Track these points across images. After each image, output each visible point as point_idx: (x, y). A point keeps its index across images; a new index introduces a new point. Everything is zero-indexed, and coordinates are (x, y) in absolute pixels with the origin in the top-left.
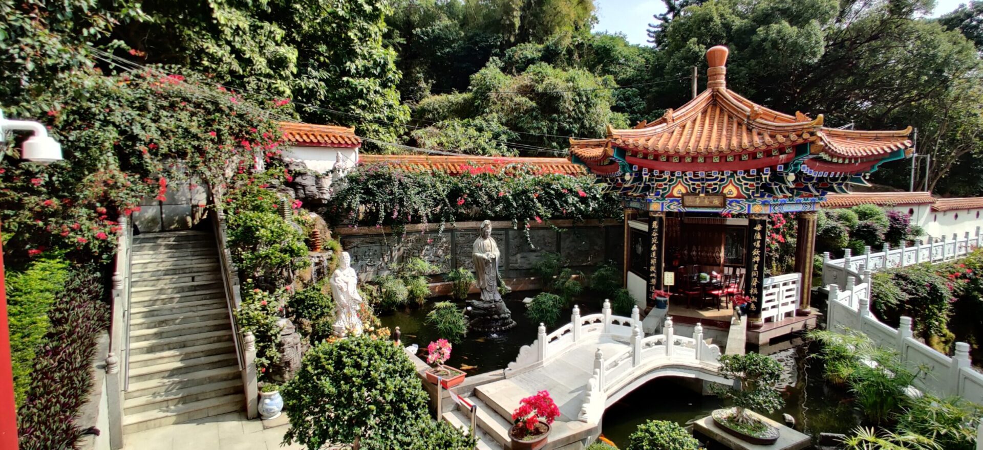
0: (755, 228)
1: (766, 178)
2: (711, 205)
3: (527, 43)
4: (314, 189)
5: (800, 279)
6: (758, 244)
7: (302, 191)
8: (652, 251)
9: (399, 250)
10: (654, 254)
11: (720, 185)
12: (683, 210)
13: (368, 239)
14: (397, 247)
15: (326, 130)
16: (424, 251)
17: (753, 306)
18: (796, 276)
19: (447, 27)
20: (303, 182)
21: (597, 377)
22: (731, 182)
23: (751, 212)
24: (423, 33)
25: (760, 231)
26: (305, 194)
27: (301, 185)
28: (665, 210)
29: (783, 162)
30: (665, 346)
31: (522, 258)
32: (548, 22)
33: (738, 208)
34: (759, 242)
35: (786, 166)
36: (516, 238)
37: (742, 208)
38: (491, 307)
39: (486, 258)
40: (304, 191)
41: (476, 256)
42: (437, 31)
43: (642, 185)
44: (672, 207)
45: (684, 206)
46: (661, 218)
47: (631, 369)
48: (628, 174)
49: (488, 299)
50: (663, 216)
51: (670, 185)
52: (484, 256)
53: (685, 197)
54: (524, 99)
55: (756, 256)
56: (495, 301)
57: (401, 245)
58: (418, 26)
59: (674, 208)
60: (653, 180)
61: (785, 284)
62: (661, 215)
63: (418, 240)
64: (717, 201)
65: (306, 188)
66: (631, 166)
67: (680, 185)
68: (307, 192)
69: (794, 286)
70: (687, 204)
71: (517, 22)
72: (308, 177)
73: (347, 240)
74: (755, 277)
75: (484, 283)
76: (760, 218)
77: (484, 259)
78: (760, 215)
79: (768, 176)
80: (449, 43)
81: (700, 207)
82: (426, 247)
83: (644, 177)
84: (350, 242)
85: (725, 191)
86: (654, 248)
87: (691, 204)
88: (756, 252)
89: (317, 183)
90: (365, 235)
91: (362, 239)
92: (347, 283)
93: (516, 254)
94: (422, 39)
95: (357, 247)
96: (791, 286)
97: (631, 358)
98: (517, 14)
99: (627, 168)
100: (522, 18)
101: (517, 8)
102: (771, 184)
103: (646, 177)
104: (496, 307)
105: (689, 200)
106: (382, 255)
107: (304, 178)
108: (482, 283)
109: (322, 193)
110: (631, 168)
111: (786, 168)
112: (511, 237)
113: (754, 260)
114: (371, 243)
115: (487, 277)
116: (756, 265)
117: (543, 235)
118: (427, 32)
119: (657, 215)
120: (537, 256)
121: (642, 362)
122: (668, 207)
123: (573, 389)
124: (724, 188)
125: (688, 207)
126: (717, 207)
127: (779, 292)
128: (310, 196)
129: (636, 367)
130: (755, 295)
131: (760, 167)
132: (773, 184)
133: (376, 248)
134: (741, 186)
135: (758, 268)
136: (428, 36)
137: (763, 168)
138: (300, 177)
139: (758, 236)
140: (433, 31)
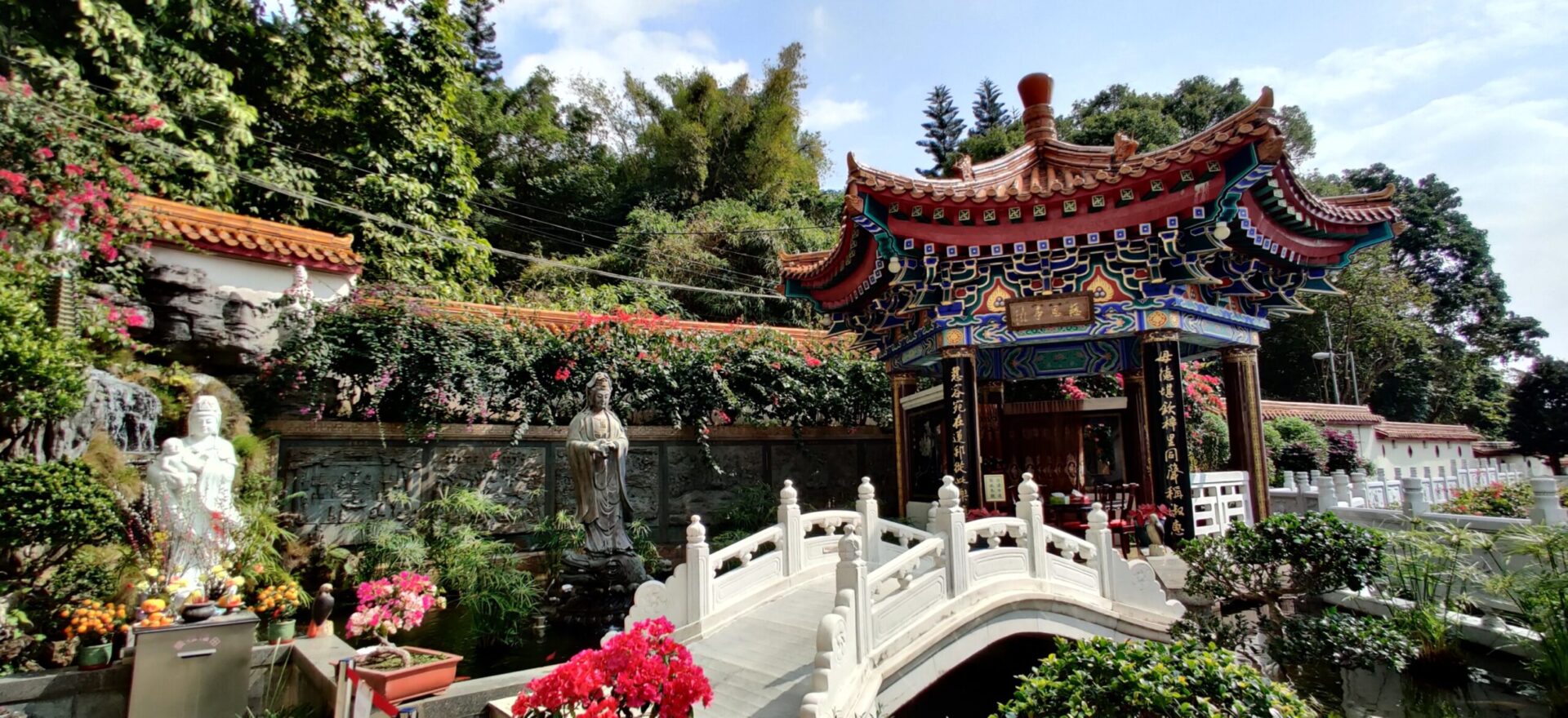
0: (1159, 359)
1: (1170, 244)
2: (1067, 319)
3: (718, 199)
4: (218, 326)
5: (1247, 484)
6: (1168, 392)
7: (185, 326)
8: (955, 430)
9: (425, 477)
10: (959, 435)
11: (1078, 280)
12: (1010, 338)
13: (350, 451)
14: (421, 471)
15: (282, 233)
16: (484, 483)
17: (1177, 526)
18: (1240, 477)
19: (587, 176)
20: (191, 307)
21: (849, 610)
22: (1098, 272)
23: (1146, 328)
24: (546, 184)
25: (1169, 363)
26: (192, 333)
27: (183, 313)
28: (973, 342)
29: (1203, 199)
30: (1025, 550)
31: (693, 501)
32: (754, 176)
33: (1119, 323)
34: (1170, 386)
35: (1209, 207)
36: (681, 460)
37: (1127, 322)
38: (608, 567)
39: (597, 448)
40: (191, 326)
41: (574, 446)
42: (569, 179)
43: (925, 289)
44: (988, 334)
45: (1012, 328)
46: (967, 360)
47: (944, 604)
48: (894, 259)
49: (600, 547)
50: (971, 355)
51: (979, 291)
52: (593, 445)
53: (1012, 307)
54: (707, 255)
55: (1169, 415)
56: (616, 552)
57: (430, 467)
58: (538, 174)
59: (992, 336)
60: (945, 274)
61: (1224, 491)
62: (967, 355)
63: (471, 460)
64: (1076, 310)
65: (197, 321)
66: (900, 241)
67: (999, 288)
68: (197, 330)
69: (1239, 497)
70: (1017, 323)
71: (704, 173)
72: (206, 299)
73: (295, 450)
74: (1173, 461)
75: (591, 510)
76: (1165, 338)
77: (592, 452)
78: (1164, 331)
79: (1173, 240)
80: (589, 201)
81: (1043, 327)
82: (489, 474)
83: (928, 266)
84: (305, 455)
85: (1092, 288)
86: (959, 422)
87: (1026, 321)
88: (1167, 409)
89: (226, 314)
90: (345, 441)
91: (334, 449)
92: (198, 473)
93: (681, 494)
94: (544, 193)
95: (321, 464)
96: (1234, 497)
97: (942, 571)
98: (703, 159)
99: (892, 245)
100: (711, 167)
101: (700, 149)
102: (1179, 259)
103: (931, 268)
104: (619, 565)
105: (1021, 314)
106: (384, 486)
107: (194, 299)
108: (586, 510)
109: (239, 336)
110: (900, 245)
111: (1209, 213)
112: (670, 458)
113: (1166, 425)
114: (358, 459)
115: (598, 495)
116: (1172, 436)
117: (737, 457)
118: (552, 183)
119: (958, 355)
120: (723, 499)
121: (973, 587)
122: (980, 335)
123: (778, 675)
124: (1088, 284)
125: (1019, 329)
126: (1075, 324)
127: (1216, 505)
128: (203, 338)
129: (958, 597)
130: (1177, 501)
131: (1157, 217)
132: (1184, 257)
133: (367, 470)
134: (1120, 277)
135: (1175, 440)
136: (554, 188)
137: (1164, 219)
138: (185, 297)
139: (1168, 375)
140: (563, 182)
